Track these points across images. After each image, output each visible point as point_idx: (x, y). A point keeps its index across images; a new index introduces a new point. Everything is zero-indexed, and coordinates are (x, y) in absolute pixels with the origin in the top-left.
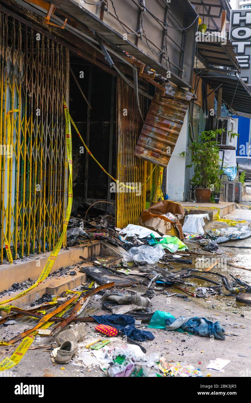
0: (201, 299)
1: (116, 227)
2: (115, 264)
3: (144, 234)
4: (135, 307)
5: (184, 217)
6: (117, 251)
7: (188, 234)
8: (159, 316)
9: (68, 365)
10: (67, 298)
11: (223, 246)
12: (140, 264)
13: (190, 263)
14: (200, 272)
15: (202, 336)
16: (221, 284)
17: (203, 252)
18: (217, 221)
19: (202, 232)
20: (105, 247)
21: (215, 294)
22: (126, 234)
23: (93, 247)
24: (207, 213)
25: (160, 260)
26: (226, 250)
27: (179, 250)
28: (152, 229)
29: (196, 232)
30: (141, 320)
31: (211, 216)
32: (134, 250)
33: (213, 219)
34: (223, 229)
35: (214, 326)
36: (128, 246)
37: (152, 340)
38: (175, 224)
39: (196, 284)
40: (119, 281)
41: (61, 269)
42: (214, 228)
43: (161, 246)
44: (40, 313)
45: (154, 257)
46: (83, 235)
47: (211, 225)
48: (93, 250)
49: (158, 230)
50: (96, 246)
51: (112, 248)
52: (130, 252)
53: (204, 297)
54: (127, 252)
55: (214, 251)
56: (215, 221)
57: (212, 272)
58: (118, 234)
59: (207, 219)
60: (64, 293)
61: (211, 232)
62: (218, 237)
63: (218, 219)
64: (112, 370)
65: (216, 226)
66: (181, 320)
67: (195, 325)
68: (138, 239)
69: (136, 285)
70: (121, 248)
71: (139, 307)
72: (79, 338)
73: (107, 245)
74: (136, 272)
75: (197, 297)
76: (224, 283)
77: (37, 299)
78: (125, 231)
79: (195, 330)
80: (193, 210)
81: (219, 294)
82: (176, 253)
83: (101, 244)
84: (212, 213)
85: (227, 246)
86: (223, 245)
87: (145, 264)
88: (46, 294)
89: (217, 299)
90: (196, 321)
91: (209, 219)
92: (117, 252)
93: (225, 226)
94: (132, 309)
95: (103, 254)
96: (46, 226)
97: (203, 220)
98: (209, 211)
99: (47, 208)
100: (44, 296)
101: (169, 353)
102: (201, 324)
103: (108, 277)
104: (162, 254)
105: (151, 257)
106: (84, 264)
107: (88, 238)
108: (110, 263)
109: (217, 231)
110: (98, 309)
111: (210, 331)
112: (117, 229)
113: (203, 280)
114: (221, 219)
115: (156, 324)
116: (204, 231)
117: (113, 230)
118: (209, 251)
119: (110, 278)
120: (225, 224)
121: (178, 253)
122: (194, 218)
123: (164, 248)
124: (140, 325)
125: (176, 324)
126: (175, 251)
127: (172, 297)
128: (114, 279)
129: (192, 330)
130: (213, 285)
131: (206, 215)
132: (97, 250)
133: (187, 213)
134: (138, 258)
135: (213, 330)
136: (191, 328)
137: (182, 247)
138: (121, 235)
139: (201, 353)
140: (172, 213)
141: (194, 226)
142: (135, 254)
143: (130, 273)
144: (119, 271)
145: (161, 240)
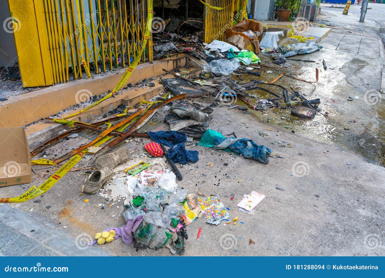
0: (259, 111)
1: (204, 42)
2: (195, 74)
3: (226, 48)
4: (192, 122)
5: (263, 34)
6: (199, 63)
7: (264, 48)
8: (209, 135)
9: (95, 195)
10: (137, 109)
11: (291, 60)
12: (216, 75)
13: (259, 75)
14: (265, 84)
15: (246, 158)
16: (281, 96)
17: (272, 65)
18: (291, 37)
19: (276, 46)
20: (190, 60)
21: (273, 107)
22: (210, 49)
23: (178, 60)
24: (283, 30)
25: (234, 71)
26: (293, 63)
27: (252, 63)
28: (233, 44)
29: (271, 46)
30: (193, 138)
31: (285, 33)
32: (214, 63)
33: (287, 36)
34: (293, 45)
35: (258, 150)
36: (210, 59)
37: (195, 163)
38: (253, 40)
39: (259, 96)
40: (192, 91)
41: (144, 81)
42: (286, 43)
43: (237, 60)
44: (100, 128)
45: (229, 69)
46: (173, 49)
47: (284, 41)
48: (179, 63)
49: (238, 45)
50: (182, 59)
51: (195, 61)
52: (211, 64)
53: (262, 110)
54: (208, 64)
55: (282, 64)
56: (289, 37)
57: (275, 84)
58: (203, 48)
59: (281, 35)
60: (138, 104)
61: (283, 47)
62: (288, 51)
63: (292, 35)
64: (127, 213)
65: (289, 41)
66: (229, 141)
67: (242, 147)
68: (220, 52)
69: (206, 96)
70: (204, 61)
71: (196, 123)
72: (119, 162)
73: (191, 59)
74: (210, 83)
75: (256, 109)
76: (284, 95)
77: (111, 110)
78: (210, 46)
79: (241, 152)
80: (271, 27)
81: (277, 107)
82: (249, 65)
83: (186, 57)
84: (287, 30)
85: (294, 60)
86: (291, 58)
87: (220, 76)
88: (121, 105)
89: (274, 112)
90: (243, 143)
91: (283, 35)
92: (199, 65)
93: (296, 42)
94: (188, 125)
95: (188, 66)
96: (130, 43)
97: (278, 37)
98: (284, 28)
99: (129, 27)
100: (119, 107)
101: (205, 182)
102: (247, 147)
103: (183, 88)
104: (237, 66)
105: (226, 69)
106: (168, 75)
107: (177, 52)
108: (190, 74)
109: (288, 46)
110: (160, 122)
111: (255, 155)
112: (204, 44)
113: (266, 92)
114: (294, 35)
115: (206, 141)
116: (278, 46)
117: (201, 44)
118: (278, 64)
119: (185, 89)
120: (296, 40)
121: (251, 65)
122: (271, 35)
123: (240, 61)
124: (191, 142)
125: (224, 144)
126: (249, 64)
127: (234, 109)
128: (188, 90)
129: (238, 151)
130: (273, 97)
131: (282, 32)
132: (183, 62)
133: (265, 31)
134: (216, 70)
135: (257, 155)
136: (238, 149)
137: (256, 61)
138: (206, 49)
139: (239, 182)
140: (253, 30)
141: (269, 42)
142: (214, 66)
143: (204, 84)
144: (196, 82)
145: (239, 54)
